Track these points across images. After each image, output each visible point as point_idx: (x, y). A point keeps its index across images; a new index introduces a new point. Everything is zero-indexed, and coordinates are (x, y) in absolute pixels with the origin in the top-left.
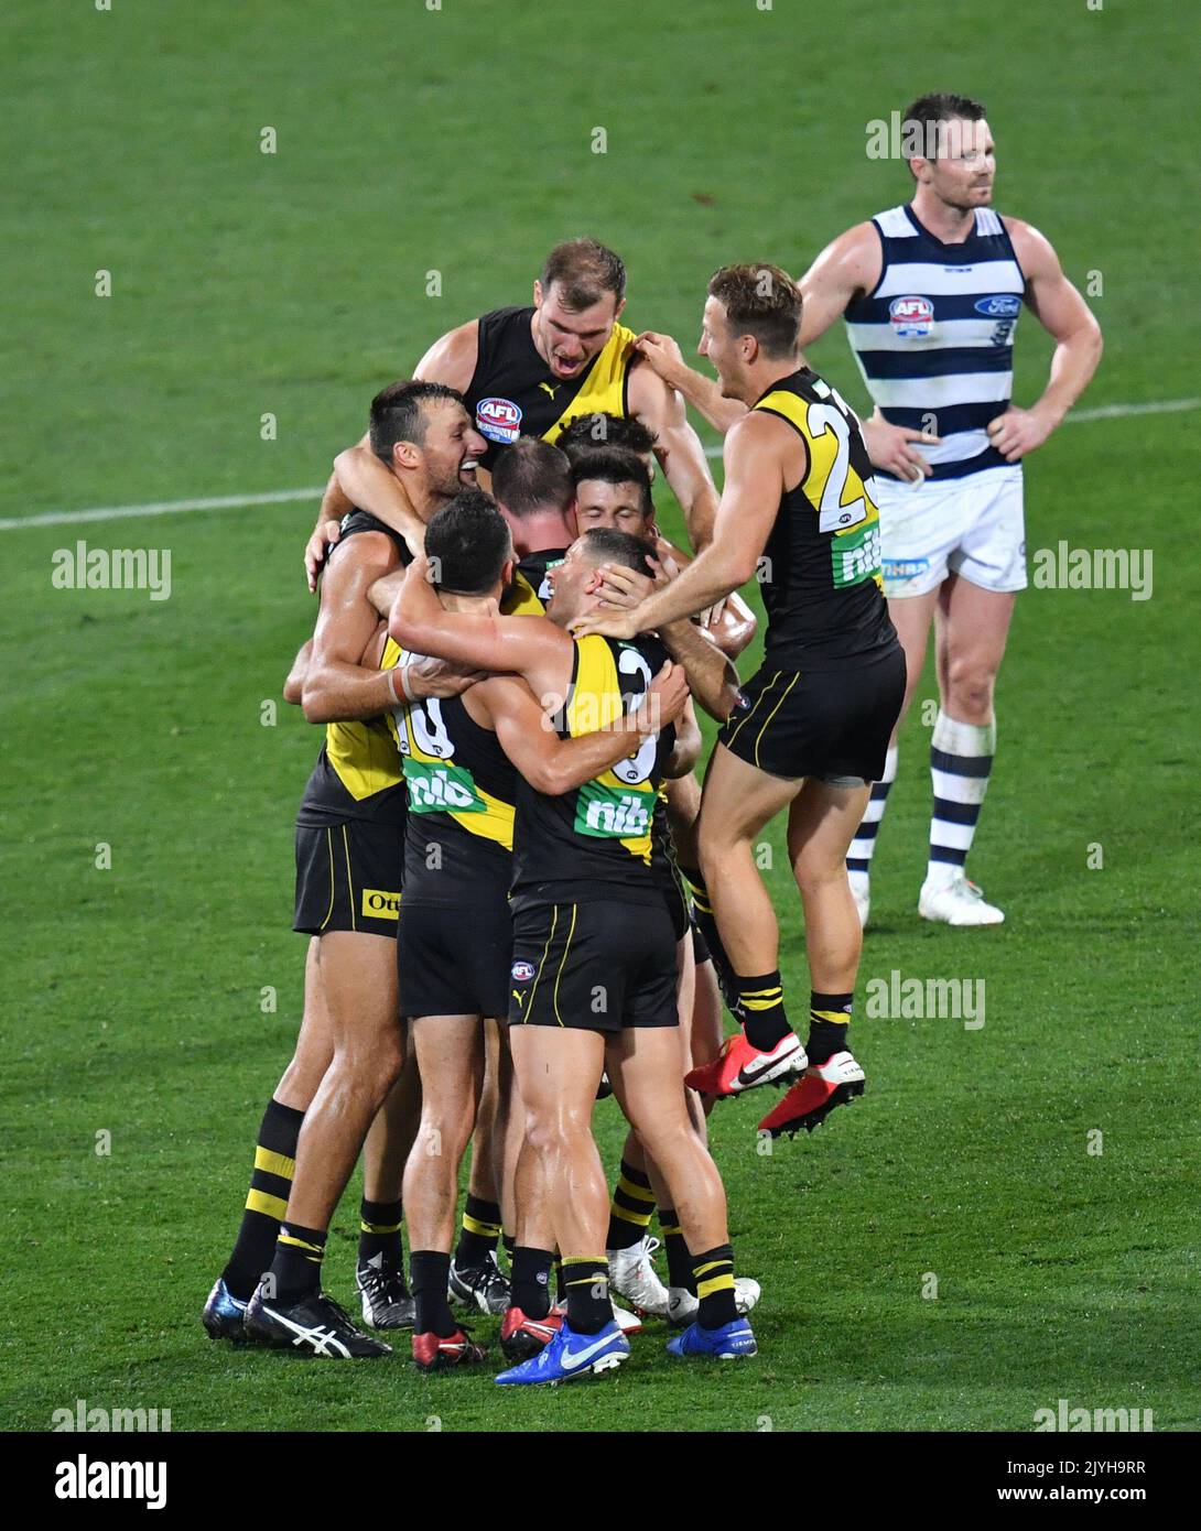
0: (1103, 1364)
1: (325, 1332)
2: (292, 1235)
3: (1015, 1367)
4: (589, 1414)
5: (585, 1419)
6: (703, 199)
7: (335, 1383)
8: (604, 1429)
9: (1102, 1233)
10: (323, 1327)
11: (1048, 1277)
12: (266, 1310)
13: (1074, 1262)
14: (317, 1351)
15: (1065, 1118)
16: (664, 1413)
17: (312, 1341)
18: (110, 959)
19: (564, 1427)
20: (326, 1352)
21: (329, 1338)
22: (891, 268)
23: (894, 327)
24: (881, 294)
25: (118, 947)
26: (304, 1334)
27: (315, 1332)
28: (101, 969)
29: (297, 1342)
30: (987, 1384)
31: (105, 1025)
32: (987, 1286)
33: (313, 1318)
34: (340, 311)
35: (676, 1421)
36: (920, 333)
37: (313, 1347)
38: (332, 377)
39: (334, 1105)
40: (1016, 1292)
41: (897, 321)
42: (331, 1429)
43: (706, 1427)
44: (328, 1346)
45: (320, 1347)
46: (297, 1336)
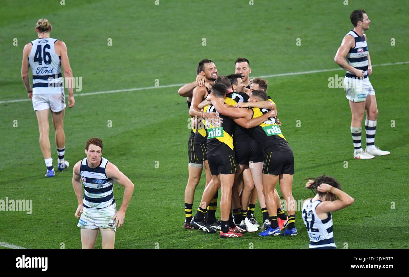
0: (360, 237)
1: (205, 227)
2: (200, 209)
3: (344, 238)
4: (268, 246)
5: (267, 247)
6: (289, 29)
7: (222, 240)
8: (271, 248)
9: (360, 214)
10: (204, 226)
11: (350, 222)
12: (194, 222)
13: (355, 219)
14: (203, 230)
15: (353, 193)
16: (281, 246)
17: (202, 228)
18: (182, 164)
19: (263, 248)
20: (205, 230)
21: (206, 228)
22: (356, 43)
23: (358, 53)
24: (356, 48)
25: (184, 162)
26: (201, 227)
27: (203, 227)
28: (181, 166)
29: (200, 228)
30: (339, 241)
31: (181, 176)
32: (339, 223)
33: (203, 224)
34: (224, 48)
35: (283, 247)
36: (362, 54)
37: (202, 229)
38: (222, 60)
39: (211, 188)
40: (344, 224)
41: (359, 52)
42: (221, 248)
43: (289, 248)
44: (205, 229)
45: (204, 230)
46: (200, 227)
